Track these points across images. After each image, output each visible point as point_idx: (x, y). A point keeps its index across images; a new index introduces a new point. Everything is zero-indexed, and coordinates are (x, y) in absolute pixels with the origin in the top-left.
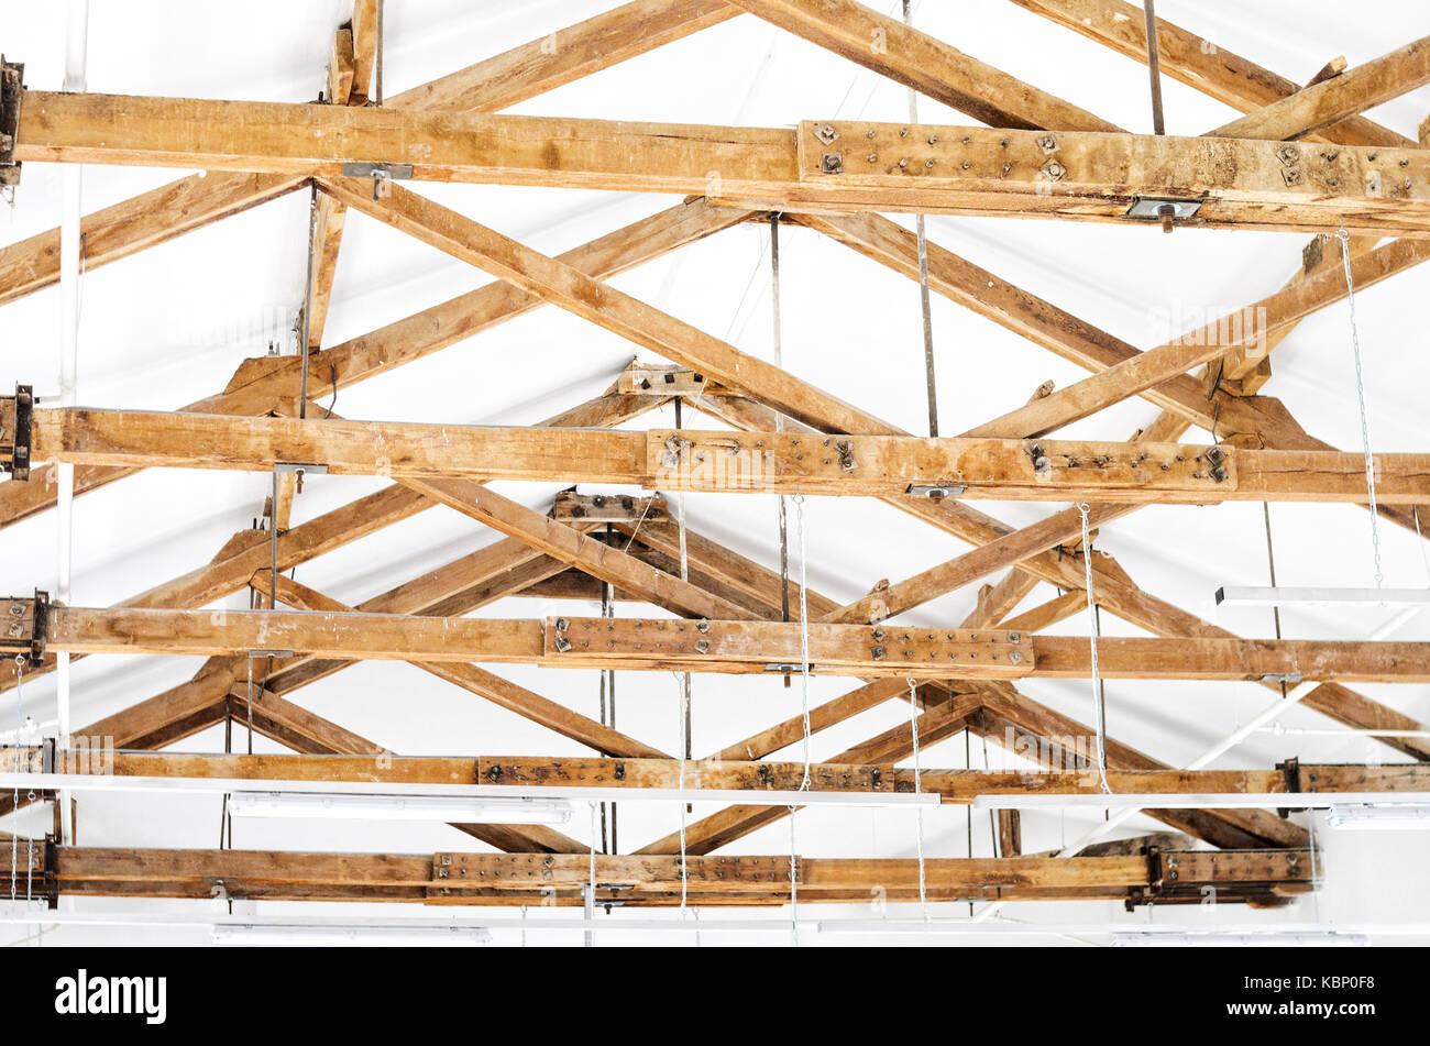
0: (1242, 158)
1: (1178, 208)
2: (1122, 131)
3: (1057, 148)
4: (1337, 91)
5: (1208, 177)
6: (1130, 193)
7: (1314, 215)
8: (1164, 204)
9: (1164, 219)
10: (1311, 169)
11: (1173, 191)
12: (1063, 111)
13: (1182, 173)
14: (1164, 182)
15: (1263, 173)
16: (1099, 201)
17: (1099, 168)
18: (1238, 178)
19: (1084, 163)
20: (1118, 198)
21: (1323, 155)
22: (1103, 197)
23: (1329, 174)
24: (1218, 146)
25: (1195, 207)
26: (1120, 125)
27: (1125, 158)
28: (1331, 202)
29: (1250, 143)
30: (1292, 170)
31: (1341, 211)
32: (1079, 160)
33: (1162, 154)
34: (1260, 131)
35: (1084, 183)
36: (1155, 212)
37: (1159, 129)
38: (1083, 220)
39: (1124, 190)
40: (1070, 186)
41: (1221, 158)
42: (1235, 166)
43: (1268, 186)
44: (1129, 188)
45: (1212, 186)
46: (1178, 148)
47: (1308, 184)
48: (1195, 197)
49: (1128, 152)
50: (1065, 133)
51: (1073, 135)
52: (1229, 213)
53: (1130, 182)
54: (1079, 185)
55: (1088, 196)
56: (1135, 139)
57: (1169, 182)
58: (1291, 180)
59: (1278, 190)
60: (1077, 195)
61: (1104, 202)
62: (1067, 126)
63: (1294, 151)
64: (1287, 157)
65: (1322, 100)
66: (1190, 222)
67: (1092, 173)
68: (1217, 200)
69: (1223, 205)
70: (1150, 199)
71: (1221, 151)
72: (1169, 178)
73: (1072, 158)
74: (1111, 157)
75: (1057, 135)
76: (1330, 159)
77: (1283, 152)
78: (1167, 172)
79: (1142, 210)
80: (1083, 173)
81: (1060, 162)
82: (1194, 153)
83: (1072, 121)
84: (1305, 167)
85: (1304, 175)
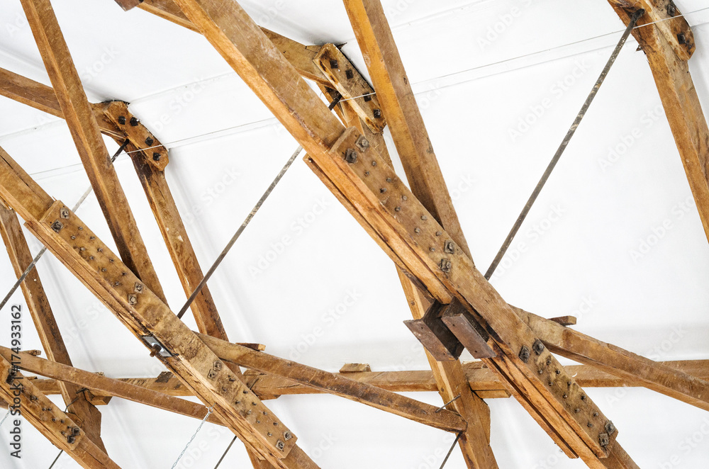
0: (201, 353)
1: (162, 350)
2: (167, 305)
3: (140, 292)
4: (252, 356)
5: (184, 349)
6: (151, 331)
7: (206, 394)
8: (159, 344)
9: (154, 350)
10: (221, 378)
11: (167, 343)
12: (153, 279)
13: (177, 340)
14: (167, 338)
15: (204, 365)
16: (137, 323)
17: (149, 313)
18: (193, 359)
19: (145, 306)
20: (145, 329)
21: (229, 376)
22: (140, 324)
23: (226, 385)
24: (197, 341)
25: (169, 355)
26: (168, 302)
27: (161, 317)
28: (217, 396)
29: (208, 350)
30: (214, 372)
31: (217, 401)
32: (144, 303)
33: (175, 327)
34: (215, 347)
35: (139, 313)
36: (153, 344)
37: (180, 315)
38: (124, 324)
39: (150, 328)
40: (133, 310)
41: (193, 346)
42: (196, 354)
43: (201, 371)
44: (153, 329)
45: (182, 354)
46: (182, 330)
47: (215, 382)
48: (172, 352)
49: (164, 316)
50: (148, 289)
51: (150, 292)
52: (178, 368)
53: (155, 327)
54: (137, 312)
55: (136, 319)
56: (170, 312)
57: (168, 339)
58: (211, 376)
59: (203, 376)
60: (132, 315)
61: (139, 325)
62: (150, 287)
63: (221, 366)
64: (216, 366)
65: (245, 355)
66: (160, 357)
67: (145, 313)
68: (179, 360)
69: (179, 363)
70: (156, 339)
71: (196, 344)
72: (170, 338)
73: (143, 301)
74: (156, 313)
75: (145, 287)
76: (230, 380)
77: (217, 363)
78: (171, 335)
79: (149, 340)
80: (142, 310)
81: (137, 298)
82: (186, 336)
83: (153, 286)
84: (219, 375)
85: (217, 378)
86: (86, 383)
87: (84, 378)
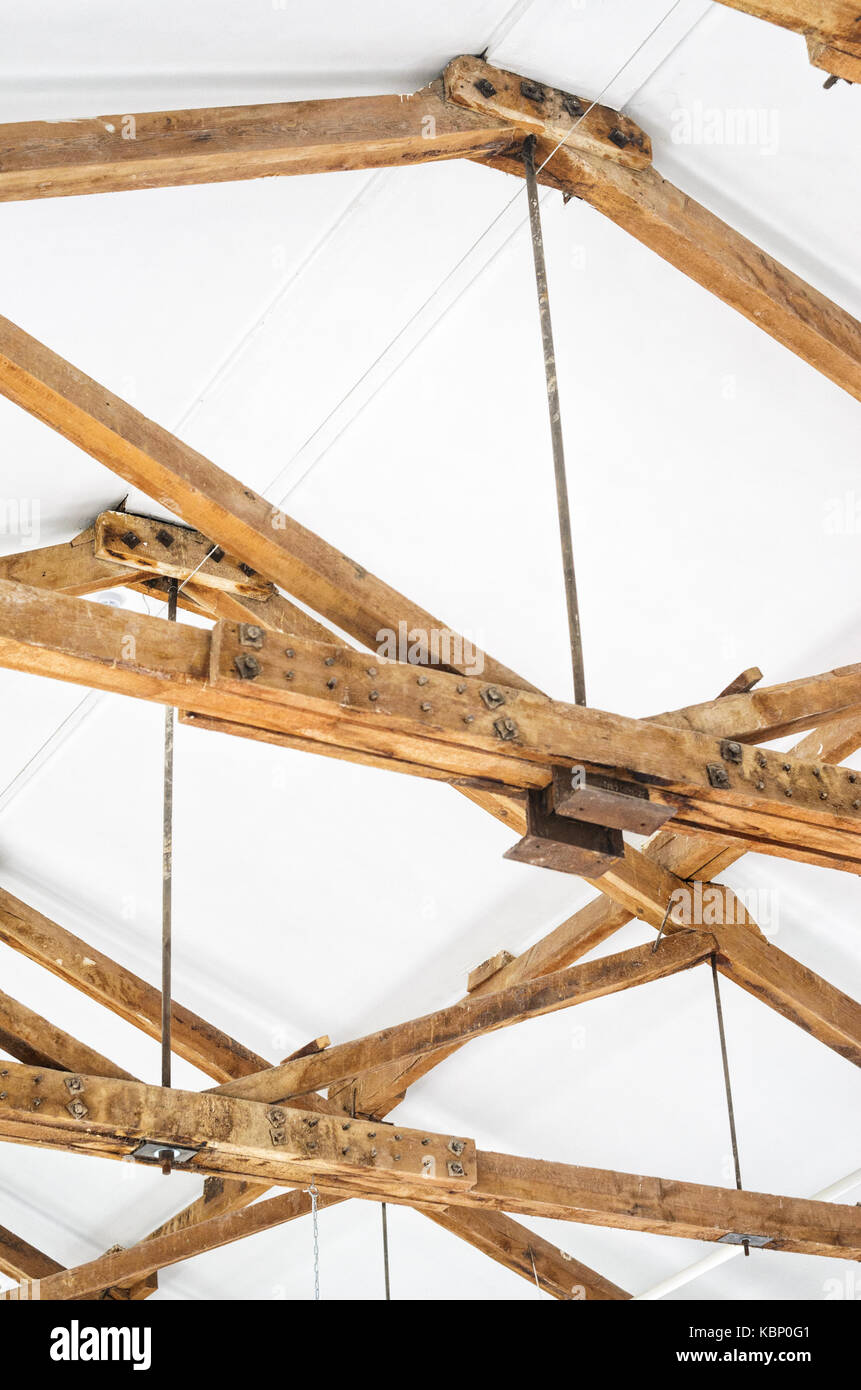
0: (238, 1116)
1: (177, 1153)
2: (136, 1080)
3: (82, 1090)
4: (318, 1064)
5: (208, 1130)
6: (139, 1137)
7: (291, 1172)
8: (165, 1149)
9: (164, 1162)
10: (294, 1132)
11: (177, 1138)
12: (87, 1057)
13: (187, 1122)
14: (170, 1130)
15: (254, 1131)
16: (111, 1140)
17: (117, 1111)
18: (233, 1133)
19: (103, 1106)
20: (128, 1140)
21: (305, 1121)
22: (115, 1137)
23: (309, 1138)
24: (218, 1103)
25: (192, 1153)
26: (135, 1074)
27: (139, 1105)
28: (308, 1163)
29: (245, 1103)
30: (279, 1131)
31: (312, 1171)
32: (100, 1102)
33: (170, 1104)
34: (252, 1093)
35: (101, 1123)
36: (156, 1155)
37: (166, 1081)
38: (92, 1154)
39: (135, 1133)
40: (89, 1124)
41: (220, 1114)
42: (231, 1122)
43: (257, 1143)
44: (140, 1132)
45: (211, 1138)
46: (185, 1101)
47: (291, 1145)
48: (193, 1145)
49: (142, 1100)
50: (89, 1077)
51: (97, 1080)
52: (219, 1162)
53: (142, 1126)
54: (97, 1124)
55: (103, 1134)
56: (149, 1088)
57: (174, 1131)
58: (277, 1140)
59: (266, 1147)
60: (93, 1133)
61: (115, 1141)
62: (90, 1071)
63: (282, 1115)
64: (275, 1119)
65: (306, 1072)
66: (184, 1166)
67: (110, 1116)
68: (212, 1150)
69: (216, 1155)
70: (155, 1143)
71: (220, 1107)
72: (175, 1127)
73: (94, 1100)
74: (127, 1104)
75: (83, 1077)
76: (310, 1125)
77: (273, 1114)
78: (174, 1122)
79: (145, 1152)
80: (102, 1115)
81: (84, 1102)
82: (198, 1107)
83: (94, 1066)
84: (289, 1130)
85: (289, 1137)
86: (100, 1281)
87: (93, 1275)
